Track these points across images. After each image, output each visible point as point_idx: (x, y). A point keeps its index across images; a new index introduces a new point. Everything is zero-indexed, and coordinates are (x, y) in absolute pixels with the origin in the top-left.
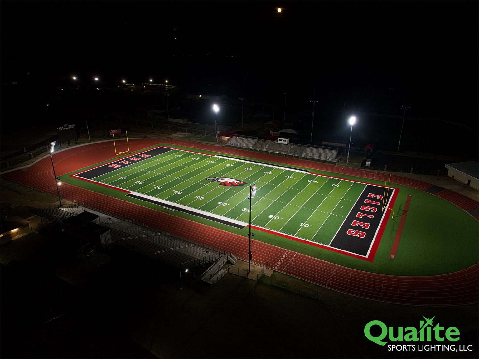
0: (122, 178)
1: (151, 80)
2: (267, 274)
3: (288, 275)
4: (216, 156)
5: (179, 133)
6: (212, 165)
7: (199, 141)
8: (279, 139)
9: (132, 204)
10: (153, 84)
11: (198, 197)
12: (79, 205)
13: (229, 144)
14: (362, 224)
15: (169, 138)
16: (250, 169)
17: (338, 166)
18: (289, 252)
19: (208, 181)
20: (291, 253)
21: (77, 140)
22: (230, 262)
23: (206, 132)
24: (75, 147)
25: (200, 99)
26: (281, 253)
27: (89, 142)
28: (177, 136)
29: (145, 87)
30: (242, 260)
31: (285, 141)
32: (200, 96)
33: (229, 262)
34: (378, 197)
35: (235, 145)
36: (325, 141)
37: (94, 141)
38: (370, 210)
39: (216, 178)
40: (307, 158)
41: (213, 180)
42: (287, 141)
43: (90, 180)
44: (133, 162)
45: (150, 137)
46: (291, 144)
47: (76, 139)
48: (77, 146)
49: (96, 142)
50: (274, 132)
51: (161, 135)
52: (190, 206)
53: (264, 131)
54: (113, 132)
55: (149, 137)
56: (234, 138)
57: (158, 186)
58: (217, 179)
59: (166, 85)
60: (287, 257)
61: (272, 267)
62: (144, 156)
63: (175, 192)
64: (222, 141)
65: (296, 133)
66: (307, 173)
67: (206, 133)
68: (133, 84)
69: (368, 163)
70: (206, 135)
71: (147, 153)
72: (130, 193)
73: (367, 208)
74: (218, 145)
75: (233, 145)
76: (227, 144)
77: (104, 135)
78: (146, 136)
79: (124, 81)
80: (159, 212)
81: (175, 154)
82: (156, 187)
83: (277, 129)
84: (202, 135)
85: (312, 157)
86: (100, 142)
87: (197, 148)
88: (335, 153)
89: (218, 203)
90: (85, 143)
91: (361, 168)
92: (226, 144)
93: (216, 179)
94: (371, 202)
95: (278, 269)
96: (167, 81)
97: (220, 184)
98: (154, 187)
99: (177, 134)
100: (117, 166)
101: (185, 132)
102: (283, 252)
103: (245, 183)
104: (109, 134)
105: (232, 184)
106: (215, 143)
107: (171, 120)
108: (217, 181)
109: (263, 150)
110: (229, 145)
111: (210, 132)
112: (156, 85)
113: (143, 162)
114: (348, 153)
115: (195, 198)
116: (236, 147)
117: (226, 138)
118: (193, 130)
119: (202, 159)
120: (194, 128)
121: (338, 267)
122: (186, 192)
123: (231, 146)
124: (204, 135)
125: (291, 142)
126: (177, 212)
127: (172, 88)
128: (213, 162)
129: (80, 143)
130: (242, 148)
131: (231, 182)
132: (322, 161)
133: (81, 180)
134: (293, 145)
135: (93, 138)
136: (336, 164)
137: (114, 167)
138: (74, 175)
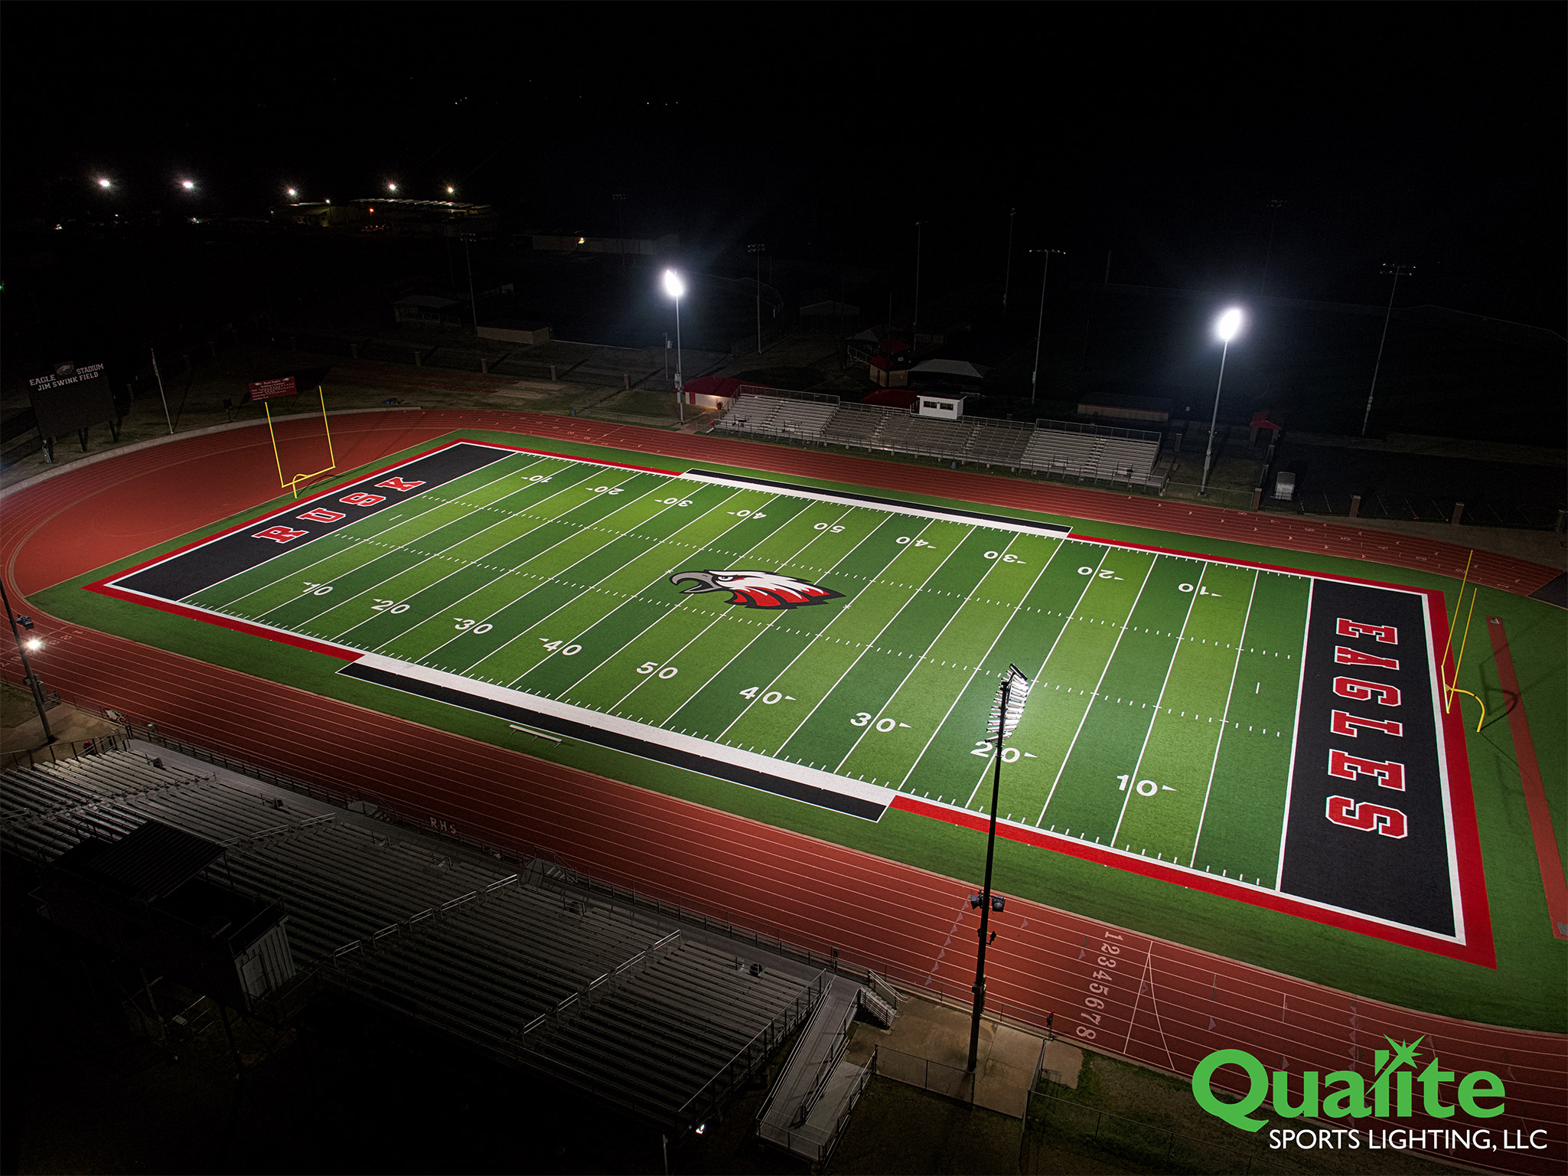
0: (316, 589)
1: (392, 187)
2: (1056, 1073)
3: (1159, 1075)
4: (685, 476)
5: (523, 384)
6: (677, 517)
7: (611, 416)
8: (923, 399)
9: (367, 716)
10: (402, 201)
11: (651, 669)
12: (130, 736)
13: (727, 423)
14: (1368, 768)
15: (490, 405)
16: (836, 530)
17: (1171, 500)
18: (1120, 938)
19: (676, 587)
20: (1128, 940)
21: (119, 425)
22: (871, 1014)
23: (629, 378)
24: (110, 455)
25: (580, 251)
26: (1088, 943)
27: (168, 434)
28: (518, 399)
29: (372, 210)
30: (919, 997)
31: (950, 407)
32: (582, 241)
33: (865, 1015)
34: (1379, 635)
35: (753, 426)
36: (1087, 403)
37: (187, 427)
38: (1375, 694)
39: (706, 572)
40: (1042, 475)
41: (700, 582)
42: (955, 408)
43: (177, 603)
44: (355, 513)
45: (413, 405)
46: (971, 419)
47: (111, 422)
48: (119, 452)
49: (198, 433)
50: (890, 373)
51: (456, 392)
52: (624, 713)
53: (844, 368)
54: (266, 389)
55: (406, 405)
56: (744, 398)
57: (473, 622)
58: (715, 578)
59: (450, 204)
60: (1120, 966)
61: (1070, 1030)
62: (398, 483)
63: (552, 647)
64: (695, 414)
65: (979, 376)
66: (1063, 536)
67: (630, 384)
68: (328, 201)
69: (1284, 489)
70: (632, 387)
71: (408, 474)
72: (358, 661)
73: (1356, 687)
74: (687, 430)
75: (747, 428)
76: (722, 425)
77: (227, 404)
78: (393, 402)
79: (292, 192)
80: (495, 752)
81: (522, 474)
82: (467, 626)
83: (900, 359)
84: (613, 391)
85: (1064, 468)
86: (212, 430)
87: (606, 445)
88: (1150, 449)
89: (743, 693)
90: (152, 436)
91: (1259, 509)
92: (717, 426)
93: (708, 579)
94: (1363, 659)
95: (1101, 1039)
96: (450, 190)
97: (730, 602)
98: (457, 627)
99: (517, 389)
100: (292, 534)
101: (549, 379)
102: (1093, 940)
103: (832, 594)
104: (248, 396)
105: (779, 600)
106: (671, 421)
107: (484, 332)
108: (716, 587)
109: (865, 444)
110: (730, 427)
111: (642, 377)
112: (412, 204)
113: (395, 512)
114: (1209, 452)
115: (639, 670)
116: (757, 436)
117: (710, 402)
118: (577, 370)
119: (635, 488)
120: (580, 364)
121: (1362, 1008)
122: (597, 645)
123: (736, 434)
124: (625, 389)
125: (968, 409)
126: (571, 745)
127: (472, 212)
128: (683, 504)
129: (131, 438)
130: (783, 440)
131: (773, 588)
132: (1103, 483)
133: (137, 606)
134: (982, 422)
135: (183, 415)
136: (1161, 495)
137: (278, 541)
138: (109, 585)
